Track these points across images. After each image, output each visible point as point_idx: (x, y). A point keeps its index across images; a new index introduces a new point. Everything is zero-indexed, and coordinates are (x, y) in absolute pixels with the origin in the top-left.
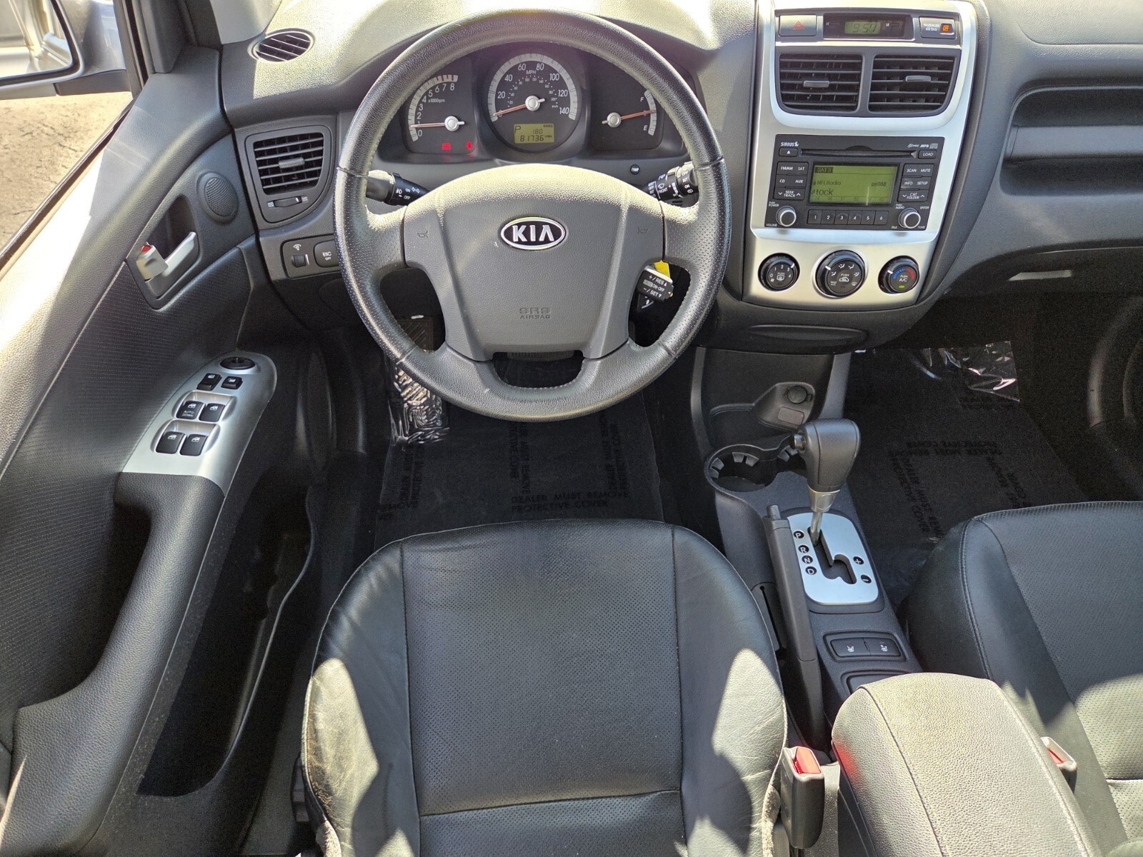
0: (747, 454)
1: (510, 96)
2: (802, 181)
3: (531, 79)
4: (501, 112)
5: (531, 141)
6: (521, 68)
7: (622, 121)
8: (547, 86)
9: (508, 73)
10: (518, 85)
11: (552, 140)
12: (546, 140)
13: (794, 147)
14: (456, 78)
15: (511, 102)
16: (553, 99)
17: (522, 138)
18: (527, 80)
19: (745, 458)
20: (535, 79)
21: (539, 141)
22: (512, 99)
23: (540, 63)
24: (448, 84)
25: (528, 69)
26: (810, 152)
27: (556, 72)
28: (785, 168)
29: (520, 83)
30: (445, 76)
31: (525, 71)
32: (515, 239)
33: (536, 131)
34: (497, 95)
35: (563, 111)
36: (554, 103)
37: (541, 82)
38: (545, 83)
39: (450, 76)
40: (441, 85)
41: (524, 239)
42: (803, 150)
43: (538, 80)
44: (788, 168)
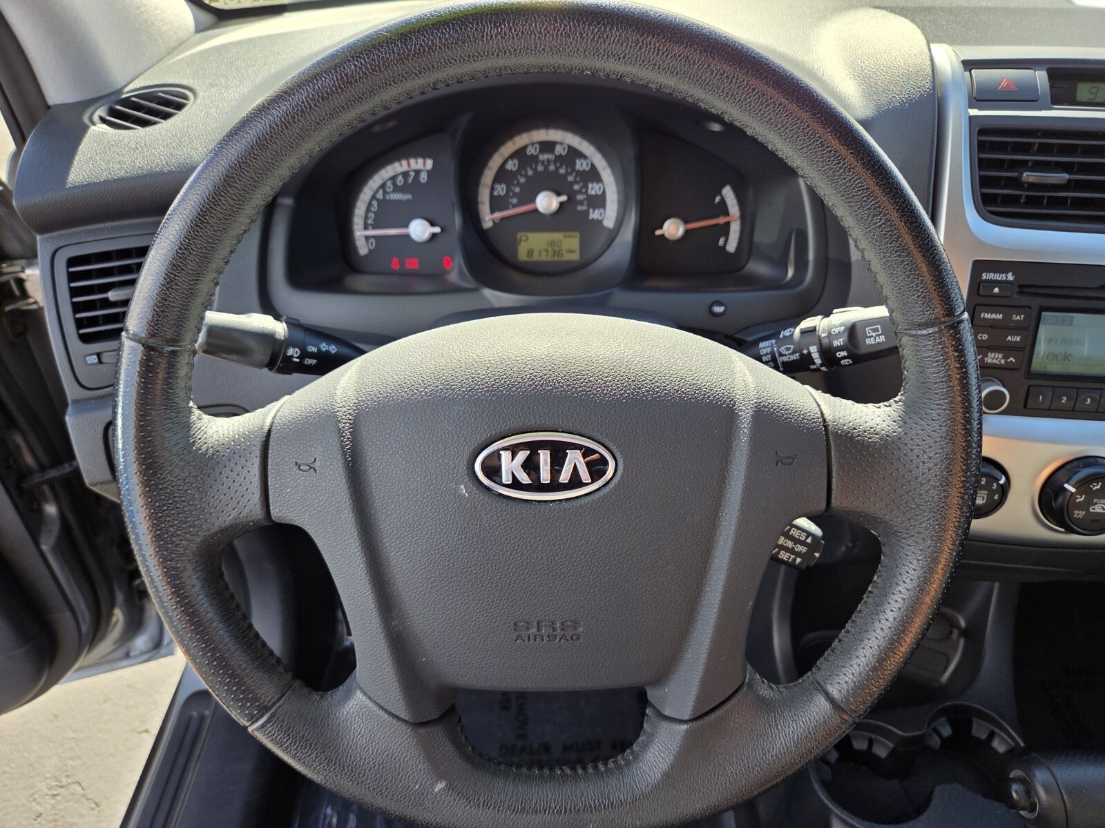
0: (873, 736)
1: (513, 192)
2: (1018, 339)
3: (546, 168)
4: (498, 215)
5: (544, 257)
6: (531, 151)
7: (687, 232)
8: (570, 178)
9: (512, 156)
10: (526, 176)
11: (575, 257)
12: (567, 257)
13: (1007, 282)
14: (429, 163)
15: (515, 201)
16: (580, 197)
17: (530, 252)
18: (540, 168)
19: (871, 742)
20: (552, 168)
21: (556, 259)
22: (515, 195)
23: (561, 144)
24: (418, 172)
25: (542, 151)
26: (1032, 290)
27: (585, 157)
28: (988, 316)
29: (530, 173)
30: (412, 161)
31: (538, 155)
32: (506, 479)
33: (552, 243)
34: (492, 189)
35: (595, 215)
36: (581, 203)
37: (562, 171)
38: (567, 174)
39: (420, 161)
40: (405, 175)
41: (524, 478)
42: (1020, 286)
43: (557, 169)
44: (994, 316)
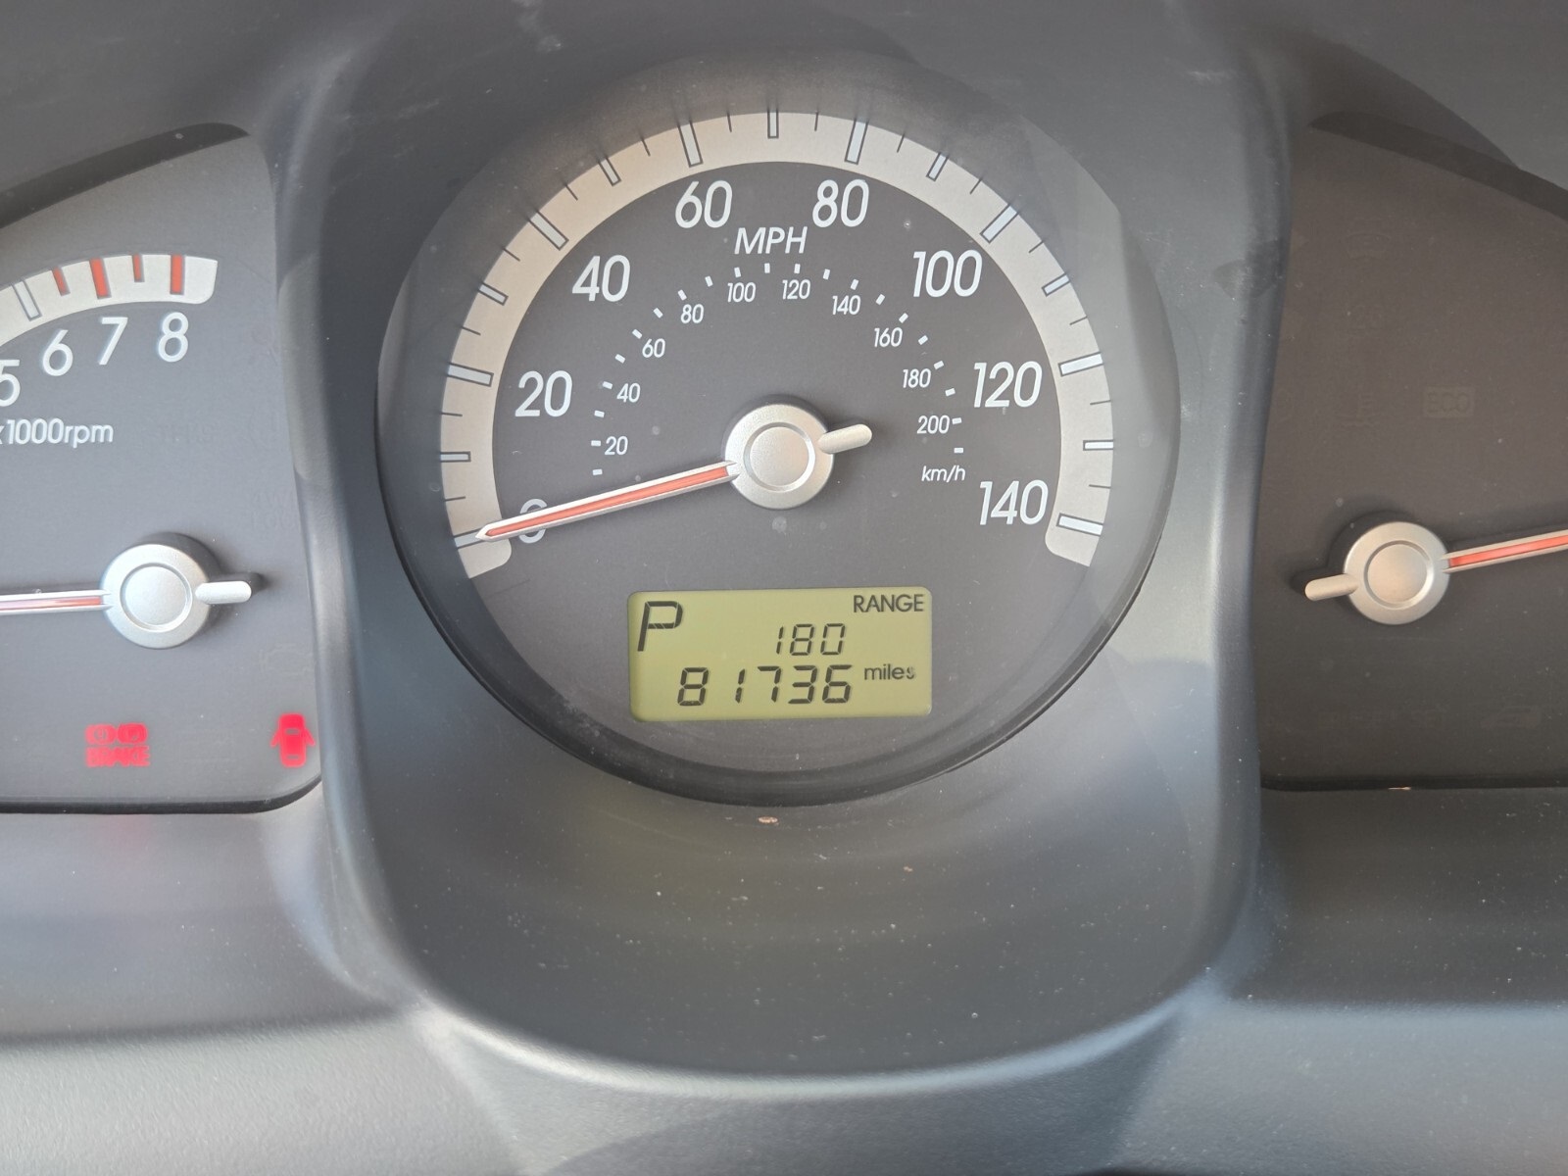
1: (608, 400)
3: (769, 288)
4: (537, 515)
5: (758, 705)
6: (696, 212)
7: (1460, 584)
8: (886, 338)
9: (600, 241)
10: (670, 328)
11: (913, 698)
12: (870, 700)
14: (202, 276)
15: (617, 445)
16: (931, 425)
17: (694, 681)
18: (741, 293)
20: (796, 290)
21: (818, 708)
22: (621, 418)
23: (843, 177)
24: (145, 316)
25: (749, 216)
27: (959, 241)
29: (691, 314)
30: (117, 266)
31: (730, 230)
33: (800, 637)
34: (509, 395)
35: (1005, 505)
36: (938, 451)
37: (845, 306)
38: (873, 317)
39: (157, 264)
40: (84, 329)
43: (822, 295)
